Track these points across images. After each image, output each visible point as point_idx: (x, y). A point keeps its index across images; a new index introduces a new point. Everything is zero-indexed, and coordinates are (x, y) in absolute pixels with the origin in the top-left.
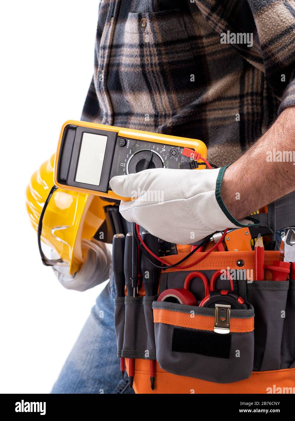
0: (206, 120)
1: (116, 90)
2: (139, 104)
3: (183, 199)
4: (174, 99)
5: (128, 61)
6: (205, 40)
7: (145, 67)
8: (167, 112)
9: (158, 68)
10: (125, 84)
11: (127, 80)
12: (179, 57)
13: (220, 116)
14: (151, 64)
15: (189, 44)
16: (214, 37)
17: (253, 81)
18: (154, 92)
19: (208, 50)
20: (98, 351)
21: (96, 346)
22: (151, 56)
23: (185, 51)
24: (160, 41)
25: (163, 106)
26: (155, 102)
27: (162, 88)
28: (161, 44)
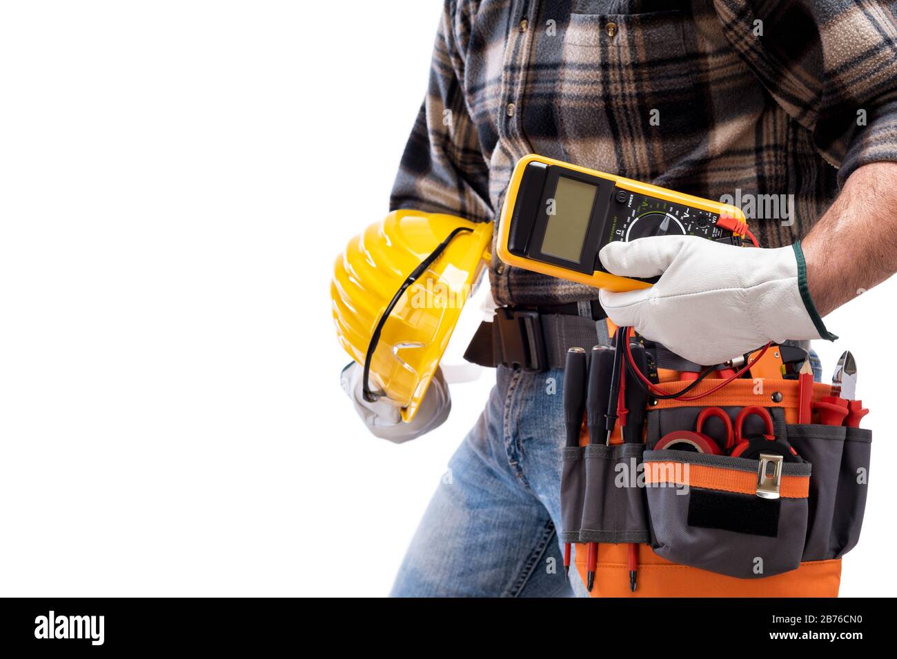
0: (706, 185)
1: (545, 135)
2: (589, 156)
3: (739, 289)
4: (657, 152)
5: (578, 90)
6: (710, 60)
7: (611, 100)
8: (642, 171)
9: (635, 102)
10: (568, 125)
11: (573, 121)
12: (671, 84)
13: (727, 179)
14: (624, 95)
15: (688, 64)
16: (724, 56)
17: (775, 127)
18: (622, 139)
19: (713, 75)
20: (463, 550)
21: (459, 542)
22: (622, 81)
23: (681, 76)
24: (643, 59)
25: (636, 162)
26: (622, 154)
27: (638, 133)
28: (644, 63)
